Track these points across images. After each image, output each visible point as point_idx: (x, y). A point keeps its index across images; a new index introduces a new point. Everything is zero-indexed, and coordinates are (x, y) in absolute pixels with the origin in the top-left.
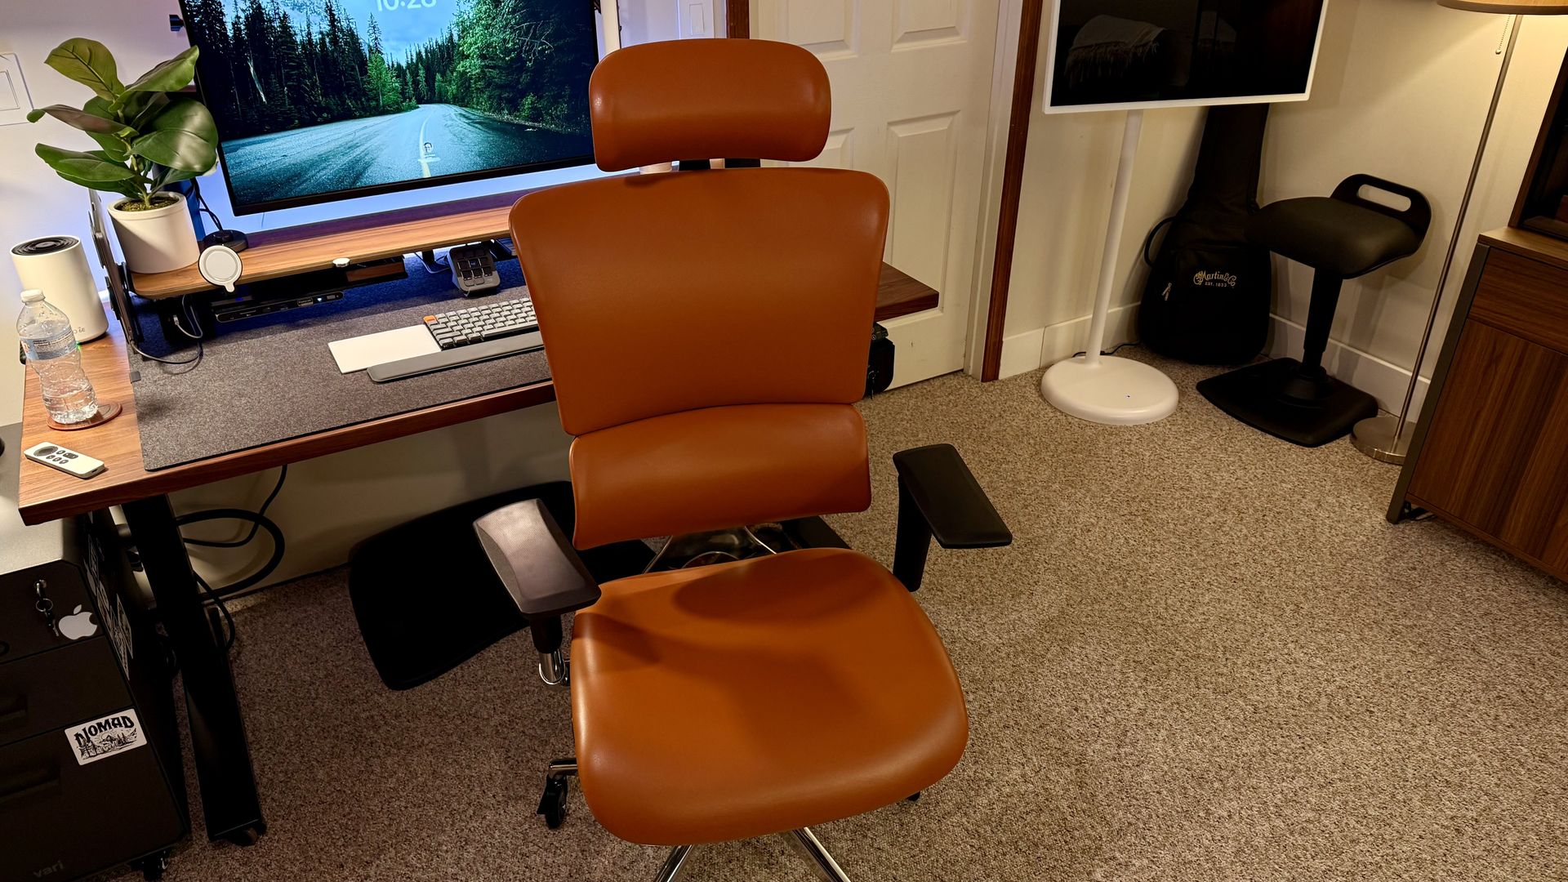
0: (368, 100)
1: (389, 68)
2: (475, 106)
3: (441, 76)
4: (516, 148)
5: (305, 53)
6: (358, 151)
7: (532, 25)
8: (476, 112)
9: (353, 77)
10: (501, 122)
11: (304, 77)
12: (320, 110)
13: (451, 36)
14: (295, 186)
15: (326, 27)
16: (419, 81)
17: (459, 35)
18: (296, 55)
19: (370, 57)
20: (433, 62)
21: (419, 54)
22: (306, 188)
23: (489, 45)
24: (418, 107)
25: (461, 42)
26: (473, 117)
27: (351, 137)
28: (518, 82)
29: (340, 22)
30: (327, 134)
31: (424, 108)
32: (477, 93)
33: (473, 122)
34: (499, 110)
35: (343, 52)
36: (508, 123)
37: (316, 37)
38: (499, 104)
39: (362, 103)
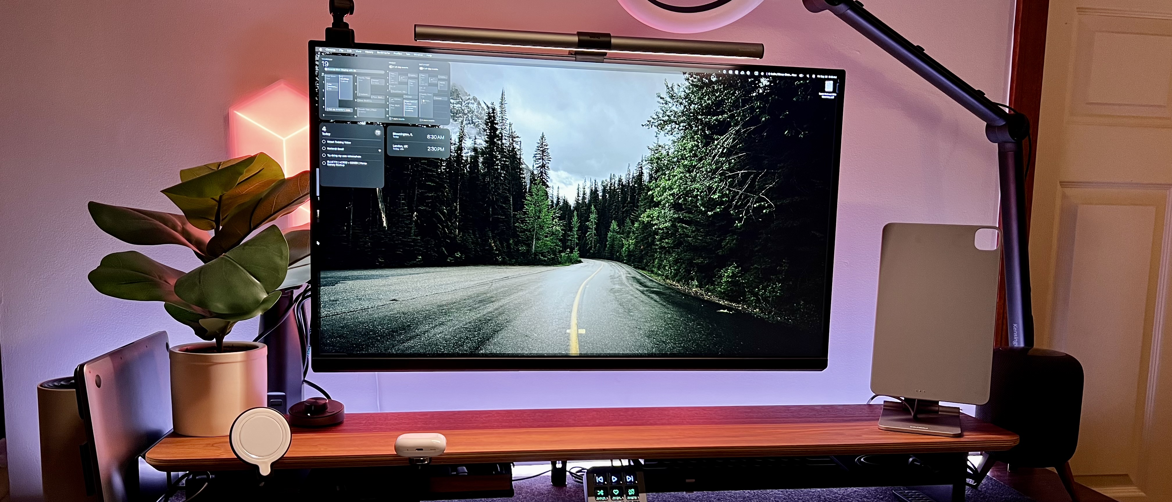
0: (516, 244)
1: (552, 206)
2: (655, 270)
3: (618, 225)
4: (700, 332)
5: (449, 172)
6: (490, 307)
7: (751, 173)
8: (654, 278)
9: (505, 213)
10: (687, 295)
11: (442, 203)
12: (453, 247)
13: (641, 174)
14: (399, 341)
15: (482, 143)
16: (587, 227)
17: (651, 176)
18: (437, 173)
19: (530, 189)
20: (610, 205)
21: (594, 193)
22: (413, 345)
23: (688, 193)
24: (580, 262)
25: (652, 184)
26: (649, 284)
27: (486, 287)
28: (719, 247)
29: (501, 139)
30: (455, 279)
31: (587, 263)
32: (660, 253)
33: (648, 291)
34: (686, 279)
35: (498, 178)
36: (697, 298)
37: (467, 154)
38: (688, 272)
39: (509, 245)
